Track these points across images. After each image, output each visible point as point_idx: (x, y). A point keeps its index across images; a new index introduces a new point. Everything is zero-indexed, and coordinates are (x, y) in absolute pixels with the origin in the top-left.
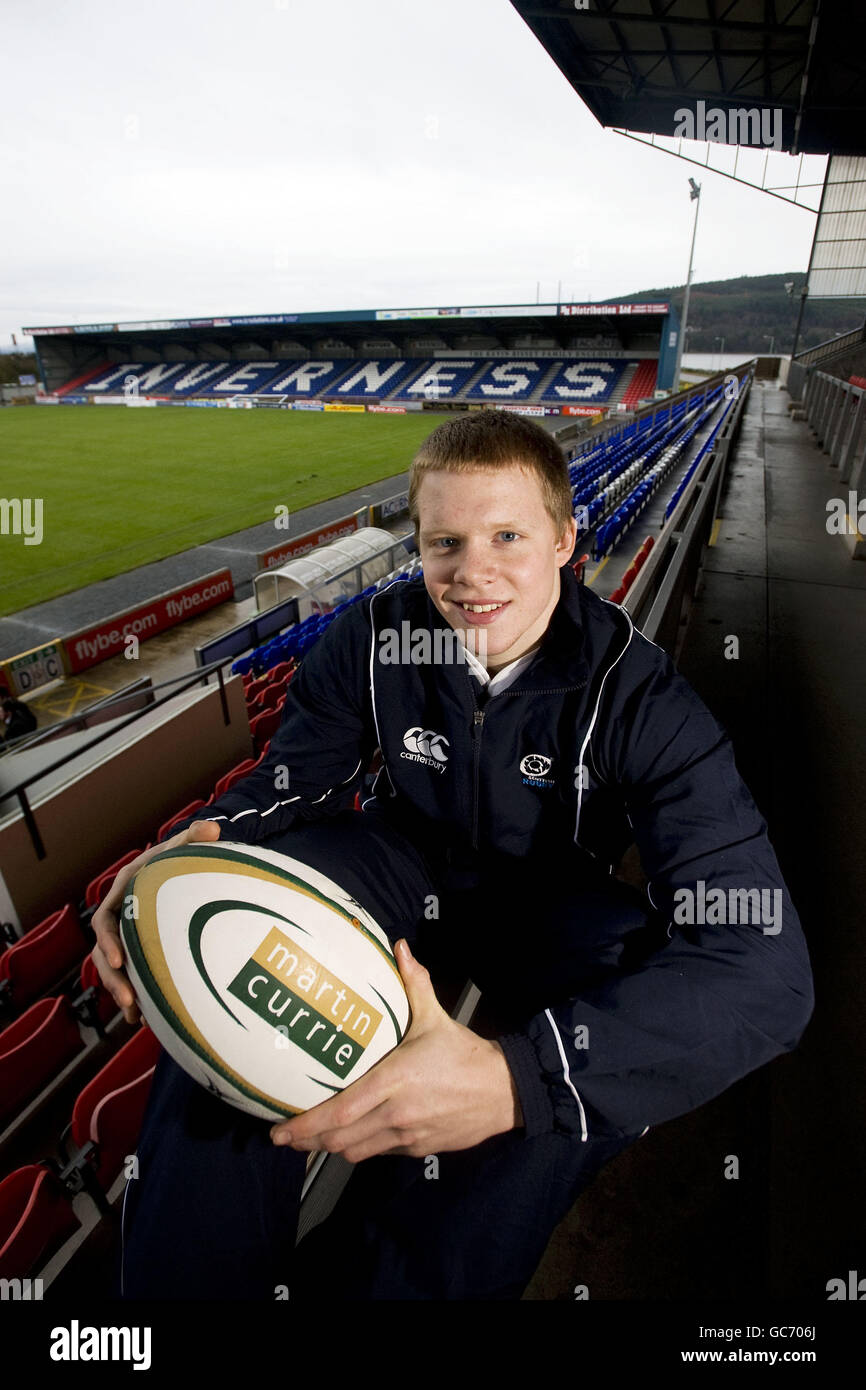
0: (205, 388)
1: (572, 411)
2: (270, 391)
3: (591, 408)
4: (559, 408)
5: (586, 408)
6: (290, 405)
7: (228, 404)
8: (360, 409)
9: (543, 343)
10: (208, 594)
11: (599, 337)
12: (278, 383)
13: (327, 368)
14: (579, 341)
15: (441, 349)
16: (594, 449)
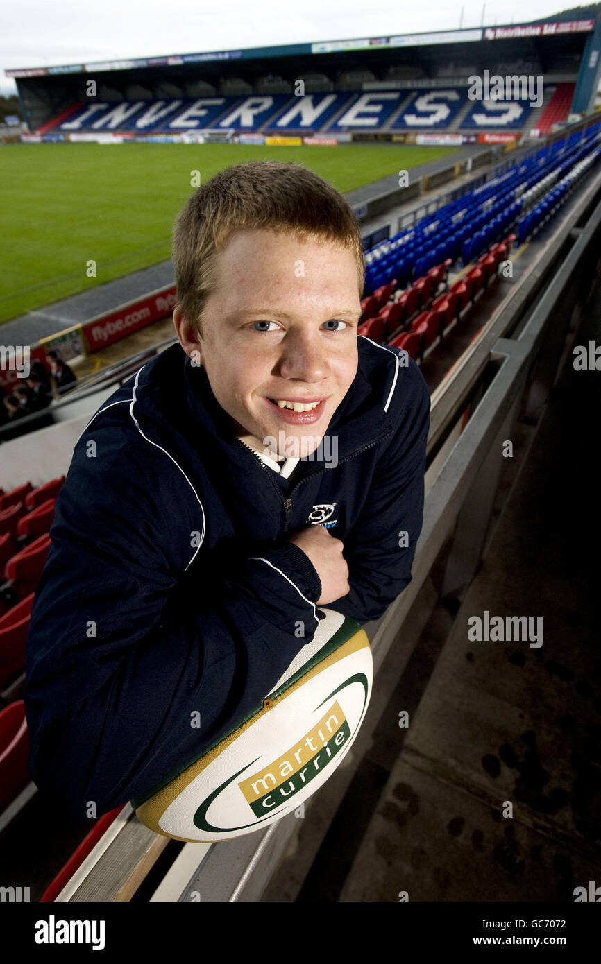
0: (162, 125)
1: (489, 138)
2: (218, 126)
3: (506, 135)
4: (477, 136)
5: (501, 135)
6: (236, 139)
7: (183, 140)
8: (295, 142)
12: (224, 118)
13: (267, 103)
14: (500, 67)
15: (370, 81)
16: (508, 171)
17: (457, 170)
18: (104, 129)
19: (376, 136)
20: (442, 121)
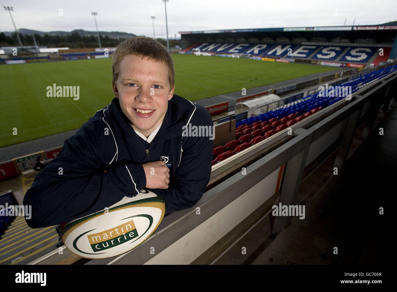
0: (226, 51)
1: (351, 65)
2: (245, 53)
3: (359, 65)
4: (346, 64)
5: (357, 64)
6: (251, 58)
7: (232, 56)
8: (273, 60)
9: (344, 40)
10: (221, 108)
11: (368, 39)
12: (248, 50)
13: (264, 46)
14: (359, 40)
15: (304, 42)
16: (358, 78)
17: (336, 75)
18: (206, 51)
19: (305, 61)
20: (332, 57)
